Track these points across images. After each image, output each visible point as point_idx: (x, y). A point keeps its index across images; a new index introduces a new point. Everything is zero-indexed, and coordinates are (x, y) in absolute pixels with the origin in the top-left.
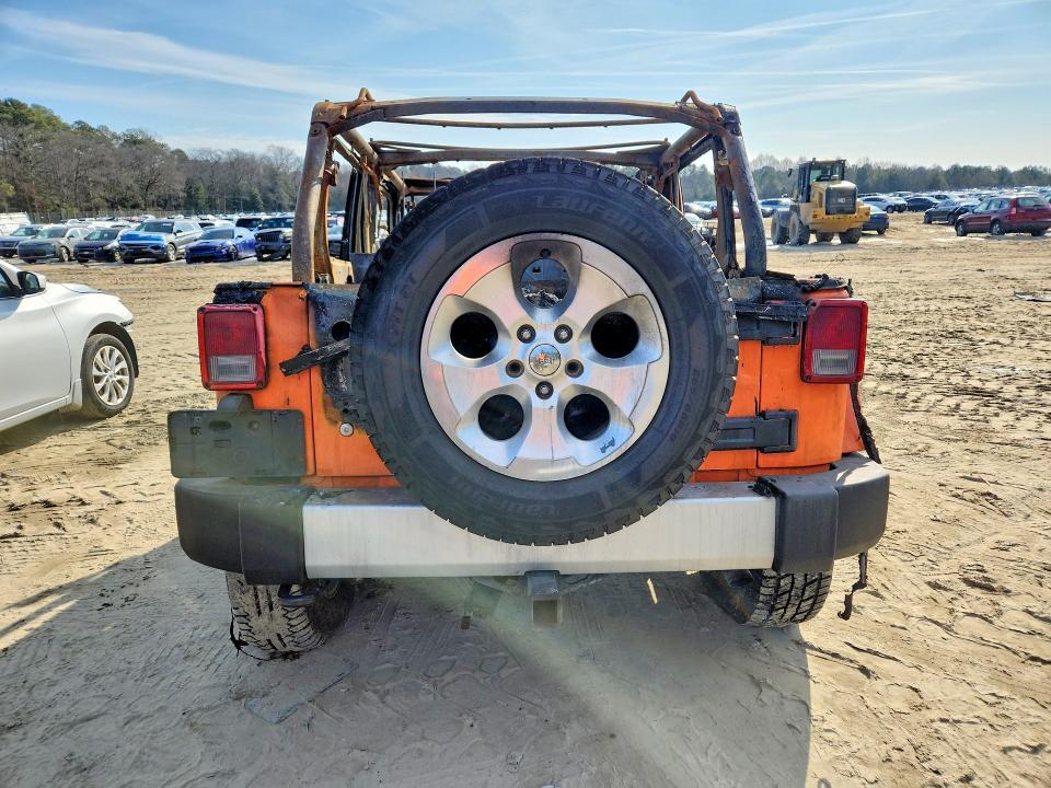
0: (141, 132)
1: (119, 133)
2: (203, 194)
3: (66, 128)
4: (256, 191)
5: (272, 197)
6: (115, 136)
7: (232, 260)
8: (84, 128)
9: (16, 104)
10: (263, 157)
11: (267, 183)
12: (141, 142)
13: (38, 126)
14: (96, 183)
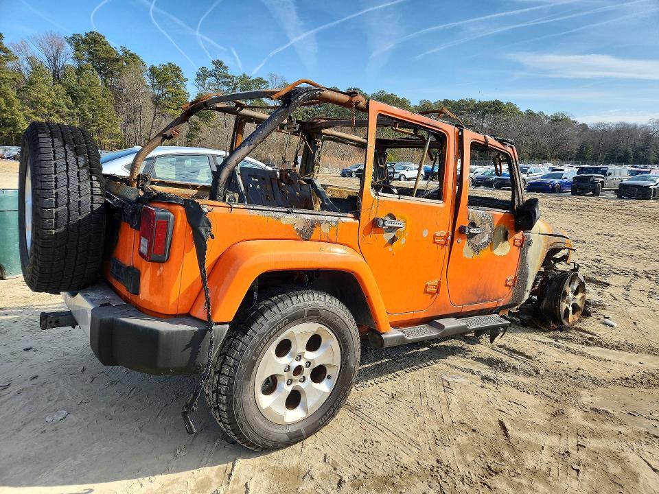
0: (563, 114)
1: (549, 115)
2: (591, 151)
3: (520, 114)
4: (630, 149)
5: (641, 154)
6: (546, 117)
7: (555, 192)
8: (530, 113)
9: (497, 103)
10: (643, 127)
11: (641, 145)
12: (561, 120)
13: (506, 113)
14: (527, 144)
